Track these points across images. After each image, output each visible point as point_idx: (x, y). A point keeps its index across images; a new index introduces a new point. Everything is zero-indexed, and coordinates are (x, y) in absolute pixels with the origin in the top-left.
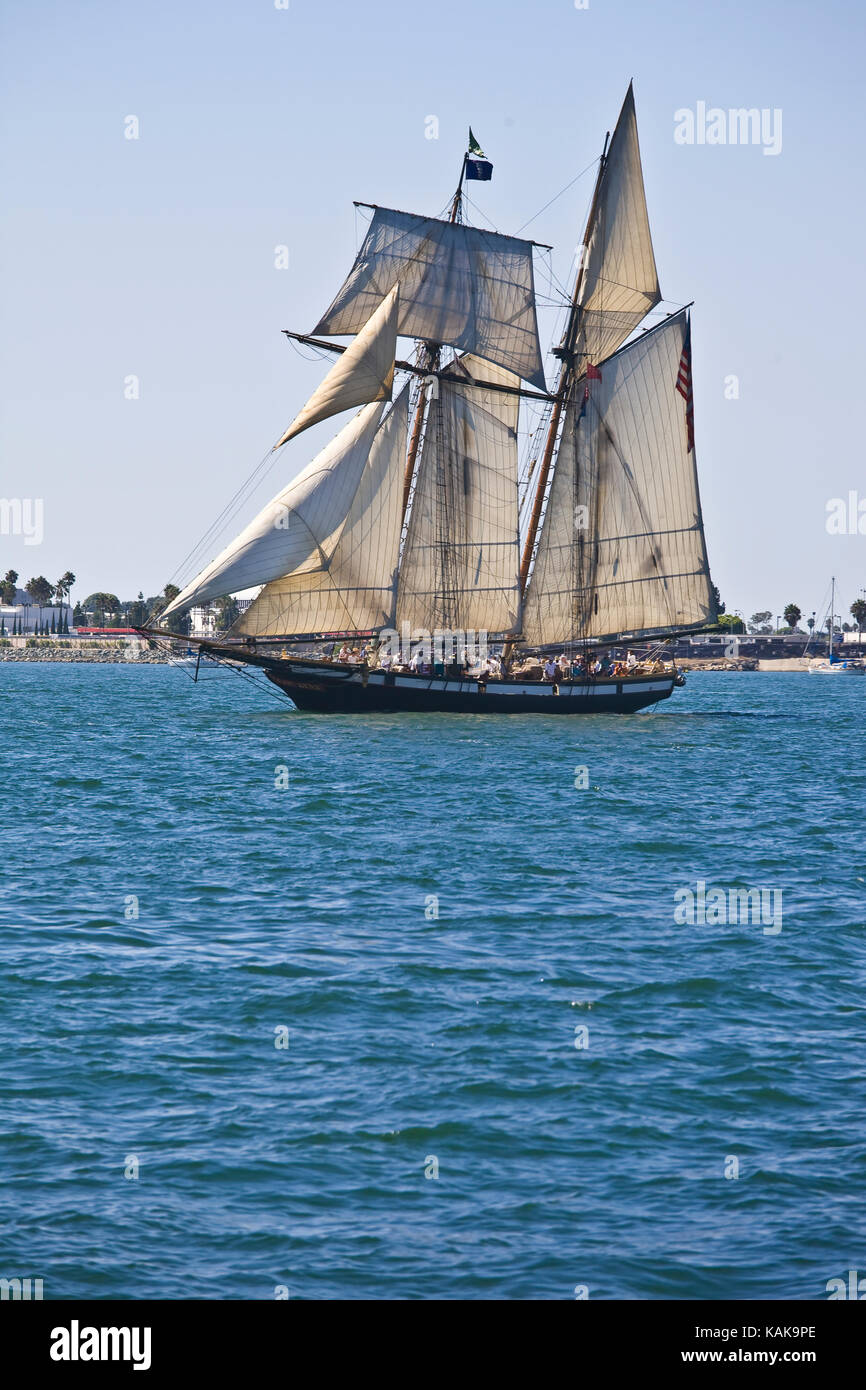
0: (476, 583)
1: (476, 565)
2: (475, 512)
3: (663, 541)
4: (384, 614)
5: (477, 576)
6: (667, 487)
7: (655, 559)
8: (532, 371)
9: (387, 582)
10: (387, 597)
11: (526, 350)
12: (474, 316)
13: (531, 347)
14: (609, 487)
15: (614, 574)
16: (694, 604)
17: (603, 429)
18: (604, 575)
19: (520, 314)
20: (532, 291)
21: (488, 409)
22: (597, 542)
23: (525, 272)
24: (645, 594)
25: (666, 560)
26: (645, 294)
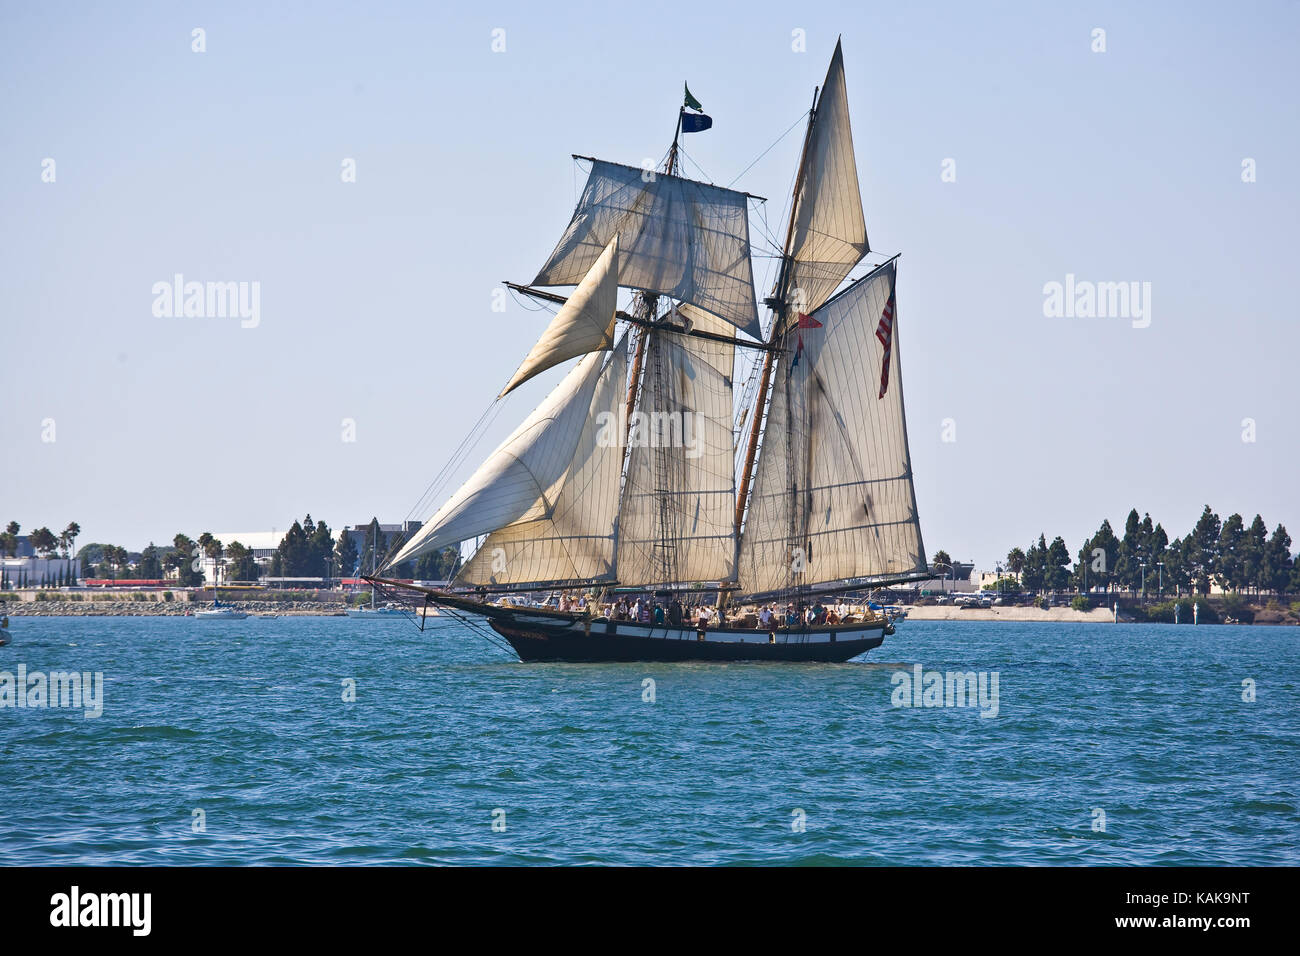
0: (694, 531)
1: (694, 513)
3: (874, 490)
4: (606, 562)
5: (695, 524)
6: (878, 436)
7: (867, 508)
8: (748, 320)
9: (609, 531)
10: (608, 546)
11: (742, 300)
12: (691, 266)
13: (747, 297)
14: (821, 437)
15: (827, 523)
16: (904, 552)
17: (814, 379)
18: (817, 523)
19: (736, 264)
20: (748, 242)
21: (705, 358)
22: (810, 490)
23: (740, 223)
24: (857, 543)
25: (877, 508)
26: (853, 245)
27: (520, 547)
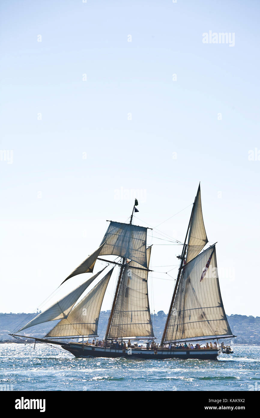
0: (131, 322)
1: (131, 317)
2: (130, 302)
3: (206, 311)
4: (92, 330)
5: (131, 320)
6: (206, 295)
7: (203, 315)
8: (144, 262)
9: (93, 321)
10: (93, 327)
11: (142, 257)
12: (128, 248)
13: (144, 255)
14: (188, 295)
15: (190, 319)
16: (221, 329)
17: (188, 278)
18: (187, 320)
19: (140, 248)
20: (146, 241)
21: (136, 274)
22: (184, 310)
23: (144, 235)
24: (201, 326)
25: (207, 316)
26: (203, 240)
27: (64, 326)
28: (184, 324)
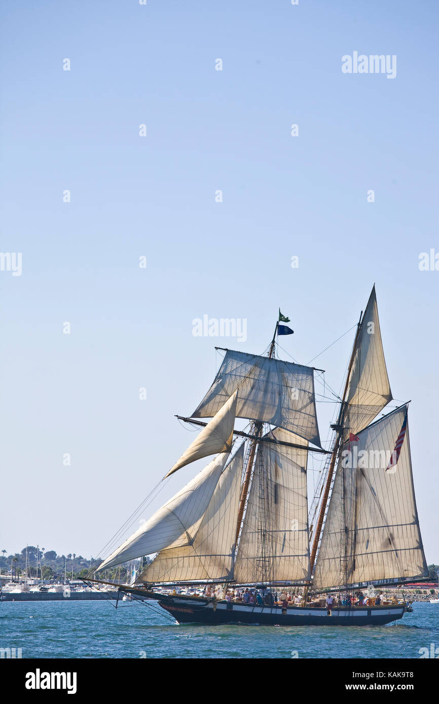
0: (282, 553)
1: (282, 543)
2: (282, 513)
3: (395, 530)
4: (227, 569)
5: (283, 548)
6: (397, 501)
7: (390, 540)
8: (313, 436)
9: (229, 552)
10: (228, 561)
12: (280, 407)
13: (313, 423)
14: (363, 501)
15: (367, 548)
16: (414, 566)
18: (361, 549)
19: (306, 406)
20: (313, 394)
21: (289, 457)
22: (356, 530)
23: (309, 383)
24: (385, 560)
25: (396, 541)
26: (383, 396)
27: (175, 561)
28: (354, 556)
